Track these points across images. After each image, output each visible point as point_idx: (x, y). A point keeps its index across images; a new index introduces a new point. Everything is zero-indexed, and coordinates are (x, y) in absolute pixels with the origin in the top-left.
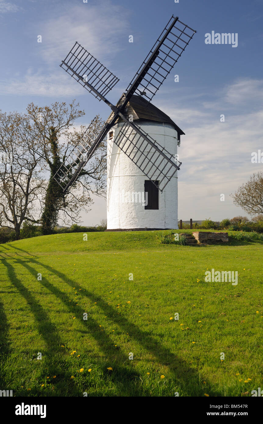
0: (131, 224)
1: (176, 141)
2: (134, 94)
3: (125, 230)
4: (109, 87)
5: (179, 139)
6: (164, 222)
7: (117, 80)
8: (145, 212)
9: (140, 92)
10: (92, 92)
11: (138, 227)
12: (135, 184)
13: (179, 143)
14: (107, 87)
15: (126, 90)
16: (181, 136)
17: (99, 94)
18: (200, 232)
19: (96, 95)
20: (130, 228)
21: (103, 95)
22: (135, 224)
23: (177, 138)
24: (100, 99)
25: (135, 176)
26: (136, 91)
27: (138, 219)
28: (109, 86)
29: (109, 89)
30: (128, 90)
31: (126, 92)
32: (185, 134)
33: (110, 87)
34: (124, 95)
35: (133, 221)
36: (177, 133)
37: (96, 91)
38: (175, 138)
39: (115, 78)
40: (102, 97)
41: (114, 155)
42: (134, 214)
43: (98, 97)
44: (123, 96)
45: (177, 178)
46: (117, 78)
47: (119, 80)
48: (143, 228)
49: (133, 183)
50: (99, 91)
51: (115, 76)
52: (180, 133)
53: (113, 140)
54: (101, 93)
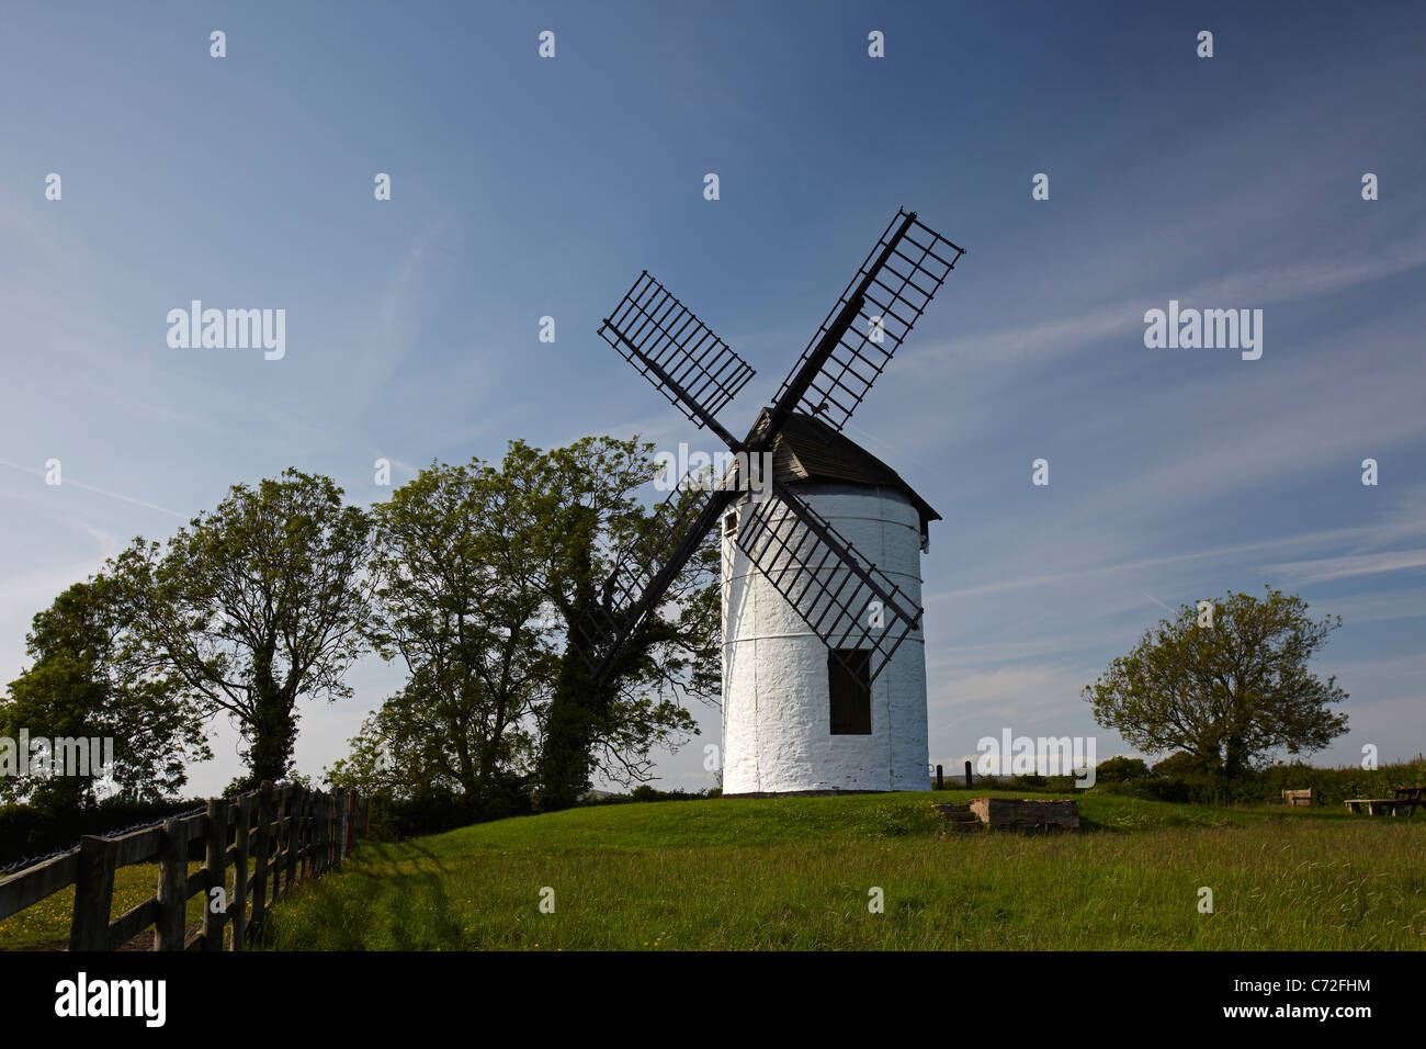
0: (793, 779)
1: (916, 537)
2: (796, 410)
3: (774, 795)
4: (726, 392)
5: (924, 530)
6: (888, 769)
7: (749, 373)
8: (830, 744)
9: (810, 404)
10: (680, 403)
11: (813, 787)
12: (800, 660)
13: (924, 545)
14: (721, 392)
15: (773, 401)
16: (932, 524)
17: (698, 410)
18: (992, 801)
19: (691, 413)
20: (790, 790)
21: (710, 412)
22: (804, 776)
23: (918, 528)
24: (700, 422)
25: (800, 636)
26: (801, 404)
27: (811, 762)
28: (725, 387)
29: (726, 396)
30: (777, 400)
31: (773, 406)
32: (940, 519)
33: (731, 392)
34: (768, 415)
35: (796, 769)
36: (917, 514)
37: (690, 402)
38: (912, 528)
39: (744, 368)
40: (709, 421)
41: (738, 580)
42: (799, 750)
43: (696, 418)
44: (763, 417)
45: (923, 642)
46: (749, 368)
47: (754, 373)
48: (827, 788)
49: (796, 658)
50: (700, 401)
51: (744, 363)
52: (927, 514)
53: (735, 537)
54: (706, 408)
